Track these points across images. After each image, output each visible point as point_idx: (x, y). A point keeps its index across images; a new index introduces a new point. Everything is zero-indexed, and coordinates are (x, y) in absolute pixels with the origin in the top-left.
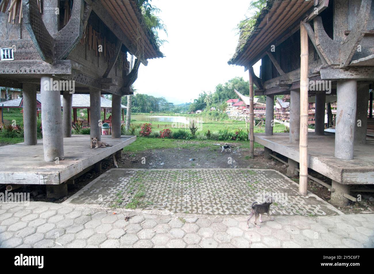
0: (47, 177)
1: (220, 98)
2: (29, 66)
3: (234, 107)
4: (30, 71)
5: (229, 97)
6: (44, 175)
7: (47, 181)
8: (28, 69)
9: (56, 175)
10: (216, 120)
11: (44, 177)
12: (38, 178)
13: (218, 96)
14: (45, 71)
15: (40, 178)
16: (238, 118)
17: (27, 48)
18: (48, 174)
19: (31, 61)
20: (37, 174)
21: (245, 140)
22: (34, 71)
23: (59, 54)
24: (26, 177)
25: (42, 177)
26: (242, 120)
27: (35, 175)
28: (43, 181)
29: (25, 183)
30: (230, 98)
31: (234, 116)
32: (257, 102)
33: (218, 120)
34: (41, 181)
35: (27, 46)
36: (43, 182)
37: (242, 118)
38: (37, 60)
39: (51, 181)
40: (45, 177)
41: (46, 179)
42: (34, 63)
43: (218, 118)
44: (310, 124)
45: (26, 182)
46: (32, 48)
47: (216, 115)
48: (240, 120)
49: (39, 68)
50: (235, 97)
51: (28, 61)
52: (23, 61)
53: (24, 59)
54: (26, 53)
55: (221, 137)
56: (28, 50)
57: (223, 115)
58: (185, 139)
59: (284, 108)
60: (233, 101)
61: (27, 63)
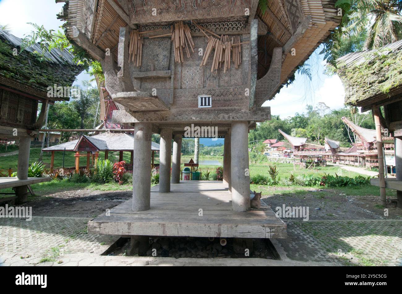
0: (274, 230)
1: (255, 138)
2: (227, 113)
3: (272, 149)
4: (229, 117)
5: (265, 137)
6: (271, 228)
7: (274, 235)
8: (226, 116)
9: (284, 227)
10: (254, 163)
11: (270, 229)
12: (264, 231)
13: (253, 137)
14: (245, 118)
15: (267, 232)
16: (279, 160)
17: (226, 96)
18: (275, 227)
19: (229, 108)
20: (264, 226)
21: (336, 186)
22: (233, 118)
23: (259, 101)
24: (251, 230)
25: (268, 230)
26: (284, 162)
27: (261, 227)
28: (270, 234)
29: (249, 237)
30: (267, 139)
31: (274, 158)
32: (306, 142)
33: (255, 162)
34: (267, 234)
35: (226, 94)
36: (270, 236)
37: (284, 160)
38: (235, 107)
39: (279, 234)
40: (272, 230)
41: (273, 232)
42: (232, 110)
43: (255, 161)
44: (372, 167)
45: (251, 235)
46: (231, 96)
47: (254, 157)
48: (282, 162)
49: (238, 115)
50: (272, 137)
51: (226, 108)
52: (221, 108)
53: (222, 106)
54: (224, 100)
55: (307, 183)
56: (226, 98)
57: (261, 157)
58: (266, 184)
59: (333, 148)
60: (270, 141)
61: (226, 110)
